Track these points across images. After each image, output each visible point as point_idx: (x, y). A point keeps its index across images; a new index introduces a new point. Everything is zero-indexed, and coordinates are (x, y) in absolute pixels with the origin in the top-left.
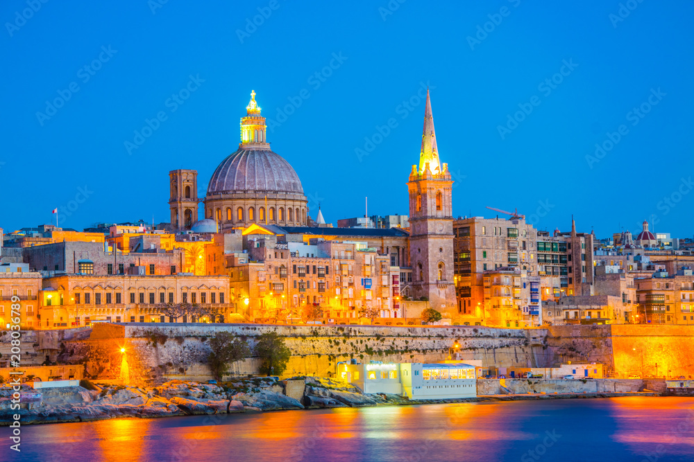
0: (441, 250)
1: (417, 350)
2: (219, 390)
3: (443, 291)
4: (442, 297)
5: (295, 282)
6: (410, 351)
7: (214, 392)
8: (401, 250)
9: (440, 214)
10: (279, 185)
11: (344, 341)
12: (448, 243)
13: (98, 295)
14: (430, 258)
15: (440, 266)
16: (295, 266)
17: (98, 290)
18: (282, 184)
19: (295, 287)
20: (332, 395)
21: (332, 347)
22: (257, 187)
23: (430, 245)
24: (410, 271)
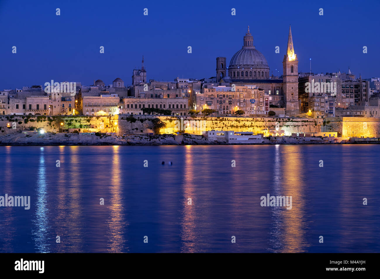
0: (293, 88)
1: (257, 126)
2: (147, 138)
3: (293, 104)
4: (293, 106)
5: (218, 101)
6: (253, 126)
7: (145, 138)
8: (281, 88)
9: (292, 74)
10: (254, 63)
11: (220, 123)
12: (296, 85)
13: (136, 105)
14: (287, 91)
15: (292, 94)
16: (218, 95)
17: (136, 103)
18: (256, 62)
19: (218, 102)
20: (193, 141)
21: (213, 124)
22: (245, 64)
23: (287, 86)
24: (282, 96)
